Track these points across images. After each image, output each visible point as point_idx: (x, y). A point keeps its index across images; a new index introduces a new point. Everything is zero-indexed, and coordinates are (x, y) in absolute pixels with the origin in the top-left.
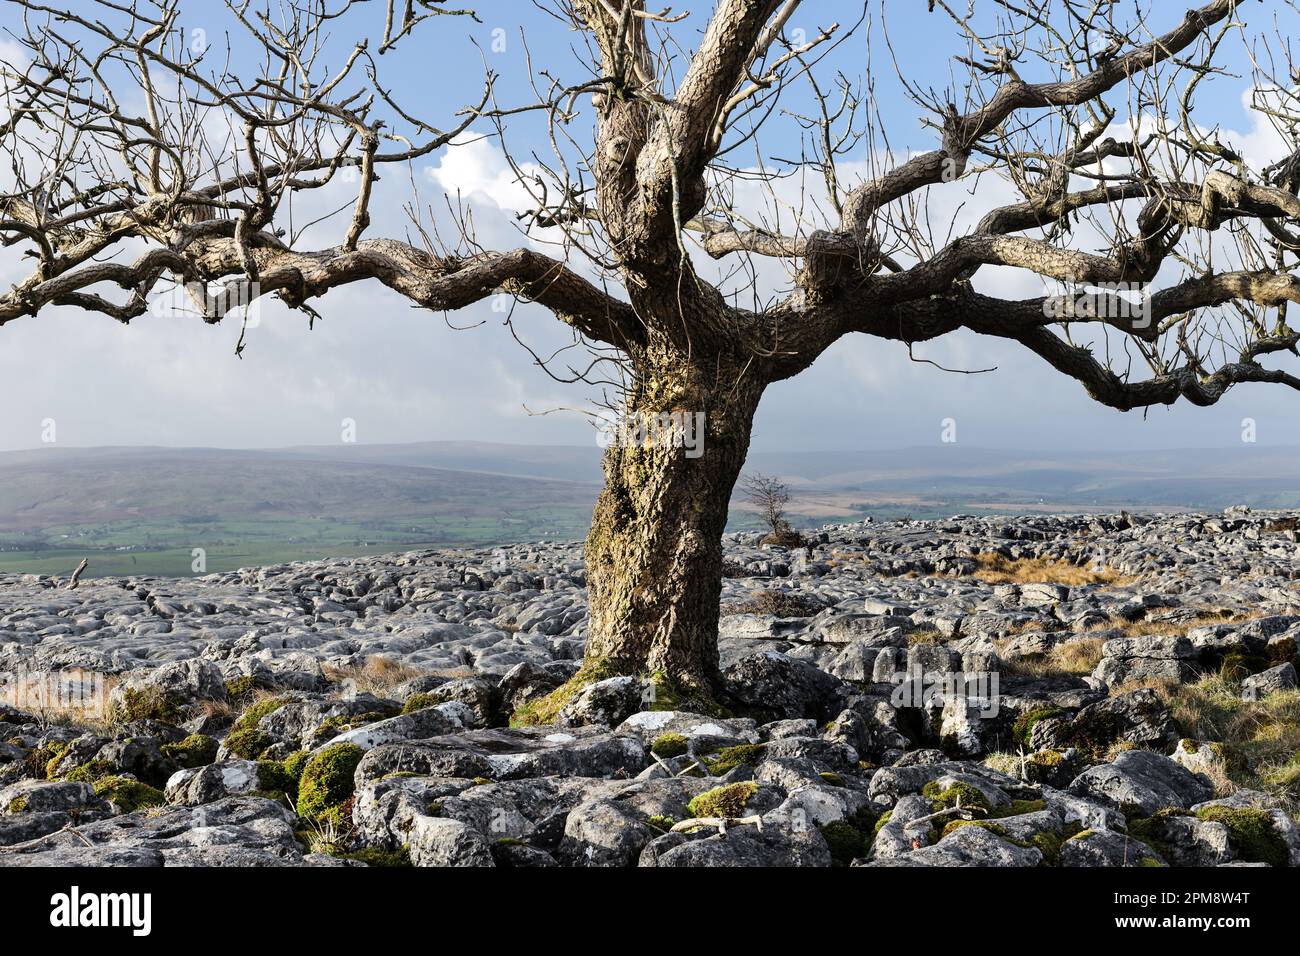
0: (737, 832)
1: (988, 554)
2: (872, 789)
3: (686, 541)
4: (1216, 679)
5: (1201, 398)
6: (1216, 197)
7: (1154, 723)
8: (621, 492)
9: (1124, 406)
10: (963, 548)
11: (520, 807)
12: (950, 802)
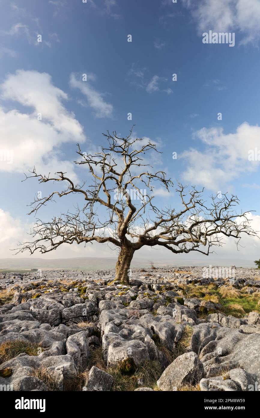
0: (121, 297)
1: (176, 270)
2: (138, 293)
3: (126, 267)
4: (191, 284)
5: (186, 252)
6: (181, 231)
7: (177, 288)
8: (119, 261)
9: (176, 253)
10: (174, 270)
11: (101, 294)
12: (146, 295)
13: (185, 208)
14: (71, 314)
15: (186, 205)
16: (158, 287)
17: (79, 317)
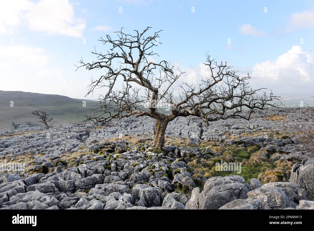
8: (155, 131)
13: (214, 82)
14: (81, 184)
15: (214, 78)
16: (184, 153)
17: (88, 185)
